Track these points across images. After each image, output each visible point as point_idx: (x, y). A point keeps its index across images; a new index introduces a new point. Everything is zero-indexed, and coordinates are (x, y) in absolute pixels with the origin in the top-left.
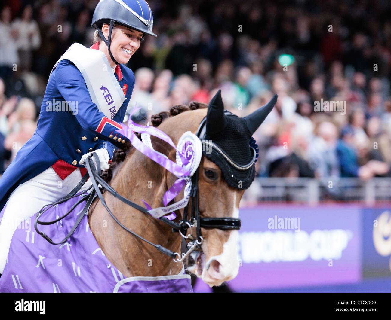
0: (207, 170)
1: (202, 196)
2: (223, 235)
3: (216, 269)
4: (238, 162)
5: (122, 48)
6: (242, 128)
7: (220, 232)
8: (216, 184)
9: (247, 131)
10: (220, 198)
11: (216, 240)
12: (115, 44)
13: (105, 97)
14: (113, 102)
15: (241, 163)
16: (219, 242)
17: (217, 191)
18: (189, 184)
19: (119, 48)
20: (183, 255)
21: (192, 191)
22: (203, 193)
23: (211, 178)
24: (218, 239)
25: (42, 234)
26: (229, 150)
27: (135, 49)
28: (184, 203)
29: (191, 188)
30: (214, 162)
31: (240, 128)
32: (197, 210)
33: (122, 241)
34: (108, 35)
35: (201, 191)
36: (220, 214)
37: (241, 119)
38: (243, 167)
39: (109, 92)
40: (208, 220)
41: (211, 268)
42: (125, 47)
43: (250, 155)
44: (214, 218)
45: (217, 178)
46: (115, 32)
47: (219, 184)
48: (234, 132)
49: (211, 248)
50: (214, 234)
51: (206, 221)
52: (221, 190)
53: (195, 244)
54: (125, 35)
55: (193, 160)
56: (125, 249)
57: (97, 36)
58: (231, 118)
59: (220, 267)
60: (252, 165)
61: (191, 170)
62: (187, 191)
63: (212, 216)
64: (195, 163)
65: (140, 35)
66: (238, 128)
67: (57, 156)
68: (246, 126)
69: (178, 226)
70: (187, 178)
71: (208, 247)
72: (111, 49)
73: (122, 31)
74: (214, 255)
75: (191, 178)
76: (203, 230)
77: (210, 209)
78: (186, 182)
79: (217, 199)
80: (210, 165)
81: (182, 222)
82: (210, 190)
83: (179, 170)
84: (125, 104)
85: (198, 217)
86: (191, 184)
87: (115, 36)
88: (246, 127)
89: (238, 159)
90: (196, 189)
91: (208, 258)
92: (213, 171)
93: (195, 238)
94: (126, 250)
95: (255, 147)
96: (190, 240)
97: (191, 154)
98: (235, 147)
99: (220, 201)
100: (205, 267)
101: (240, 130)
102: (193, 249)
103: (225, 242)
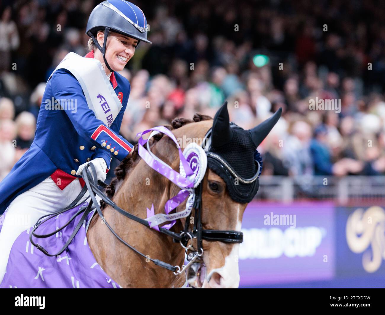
0: (211, 183)
1: (206, 209)
2: (225, 248)
3: (218, 281)
4: (242, 175)
5: (117, 55)
6: (247, 141)
7: (222, 244)
8: (220, 197)
9: (252, 144)
10: (223, 211)
11: (218, 252)
12: (109, 52)
13: (102, 105)
14: (109, 110)
15: (245, 176)
16: (221, 254)
17: (221, 204)
18: (192, 196)
19: (115, 55)
20: (184, 267)
21: (195, 202)
22: (207, 206)
23: (215, 191)
24: (220, 251)
25: (38, 246)
26: (234, 163)
27: (130, 56)
28: (186, 214)
29: (194, 199)
30: (219, 175)
31: (245, 141)
32: (200, 221)
33: (125, 257)
34: (103, 43)
35: (205, 204)
36: (223, 227)
37: (246, 131)
38: (247, 181)
39: (105, 100)
40: (210, 232)
41: (212, 281)
42: (120, 54)
43: (254, 169)
44: (217, 231)
45: (221, 191)
46: (110, 39)
47: (223, 197)
48: (239, 145)
49: (212, 260)
50: (217, 247)
51: (208, 233)
52: (224, 203)
53: (195, 256)
54: (120, 42)
55: (197, 171)
56: (128, 265)
57: (92, 44)
58: (237, 130)
59: (222, 280)
60: (256, 178)
61: (195, 182)
62: (189, 202)
63: (215, 229)
64: (199, 175)
65: (135, 42)
66: (244, 141)
67: (56, 165)
68: (251, 139)
69: (179, 237)
70: (191, 190)
71: (210, 259)
72: (106, 56)
73: (117, 38)
74: (216, 268)
75: (194, 190)
76: (204, 242)
77: (214, 222)
78: (190, 193)
79: (221, 212)
80: (214, 178)
81: (183, 233)
82: (214, 203)
83: (183, 181)
84: (121, 112)
85: (200, 229)
86: (195, 195)
87: (110, 44)
88: (251, 141)
89: (242, 172)
90: (199, 201)
91: (210, 270)
92: (217, 183)
93: (196, 250)
94: (129, 267)
95: (259, 160)
96: (191, 252)
97: (196, 166)
98: (240, 160)
99: (223, 214)
100: (206, 279)
101: (245, 143)
102: (194, 261)
103: (227, 255)
